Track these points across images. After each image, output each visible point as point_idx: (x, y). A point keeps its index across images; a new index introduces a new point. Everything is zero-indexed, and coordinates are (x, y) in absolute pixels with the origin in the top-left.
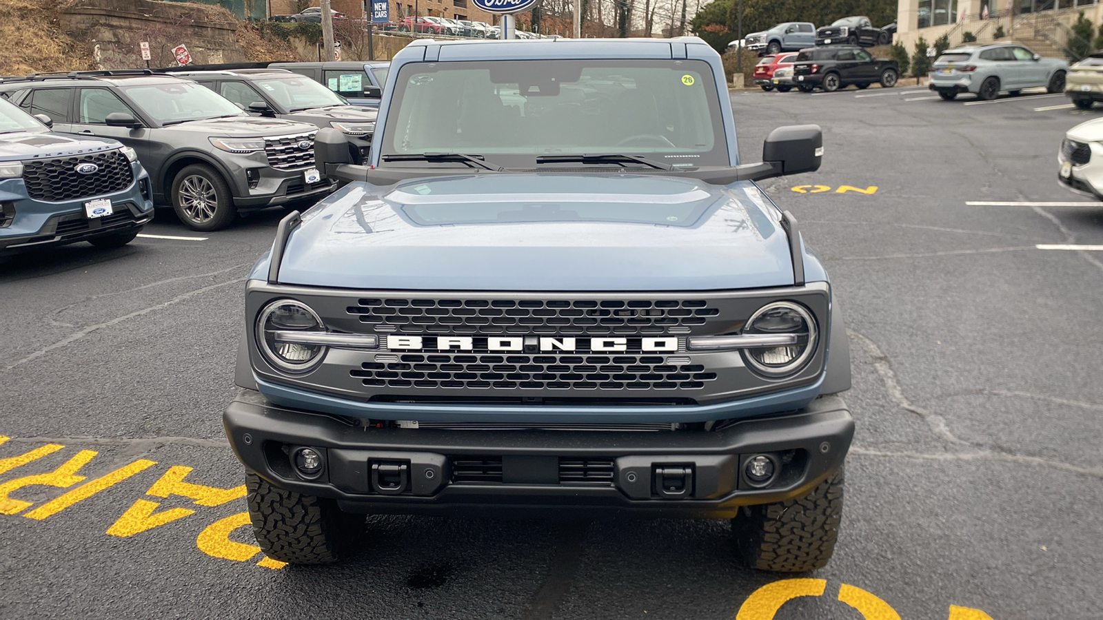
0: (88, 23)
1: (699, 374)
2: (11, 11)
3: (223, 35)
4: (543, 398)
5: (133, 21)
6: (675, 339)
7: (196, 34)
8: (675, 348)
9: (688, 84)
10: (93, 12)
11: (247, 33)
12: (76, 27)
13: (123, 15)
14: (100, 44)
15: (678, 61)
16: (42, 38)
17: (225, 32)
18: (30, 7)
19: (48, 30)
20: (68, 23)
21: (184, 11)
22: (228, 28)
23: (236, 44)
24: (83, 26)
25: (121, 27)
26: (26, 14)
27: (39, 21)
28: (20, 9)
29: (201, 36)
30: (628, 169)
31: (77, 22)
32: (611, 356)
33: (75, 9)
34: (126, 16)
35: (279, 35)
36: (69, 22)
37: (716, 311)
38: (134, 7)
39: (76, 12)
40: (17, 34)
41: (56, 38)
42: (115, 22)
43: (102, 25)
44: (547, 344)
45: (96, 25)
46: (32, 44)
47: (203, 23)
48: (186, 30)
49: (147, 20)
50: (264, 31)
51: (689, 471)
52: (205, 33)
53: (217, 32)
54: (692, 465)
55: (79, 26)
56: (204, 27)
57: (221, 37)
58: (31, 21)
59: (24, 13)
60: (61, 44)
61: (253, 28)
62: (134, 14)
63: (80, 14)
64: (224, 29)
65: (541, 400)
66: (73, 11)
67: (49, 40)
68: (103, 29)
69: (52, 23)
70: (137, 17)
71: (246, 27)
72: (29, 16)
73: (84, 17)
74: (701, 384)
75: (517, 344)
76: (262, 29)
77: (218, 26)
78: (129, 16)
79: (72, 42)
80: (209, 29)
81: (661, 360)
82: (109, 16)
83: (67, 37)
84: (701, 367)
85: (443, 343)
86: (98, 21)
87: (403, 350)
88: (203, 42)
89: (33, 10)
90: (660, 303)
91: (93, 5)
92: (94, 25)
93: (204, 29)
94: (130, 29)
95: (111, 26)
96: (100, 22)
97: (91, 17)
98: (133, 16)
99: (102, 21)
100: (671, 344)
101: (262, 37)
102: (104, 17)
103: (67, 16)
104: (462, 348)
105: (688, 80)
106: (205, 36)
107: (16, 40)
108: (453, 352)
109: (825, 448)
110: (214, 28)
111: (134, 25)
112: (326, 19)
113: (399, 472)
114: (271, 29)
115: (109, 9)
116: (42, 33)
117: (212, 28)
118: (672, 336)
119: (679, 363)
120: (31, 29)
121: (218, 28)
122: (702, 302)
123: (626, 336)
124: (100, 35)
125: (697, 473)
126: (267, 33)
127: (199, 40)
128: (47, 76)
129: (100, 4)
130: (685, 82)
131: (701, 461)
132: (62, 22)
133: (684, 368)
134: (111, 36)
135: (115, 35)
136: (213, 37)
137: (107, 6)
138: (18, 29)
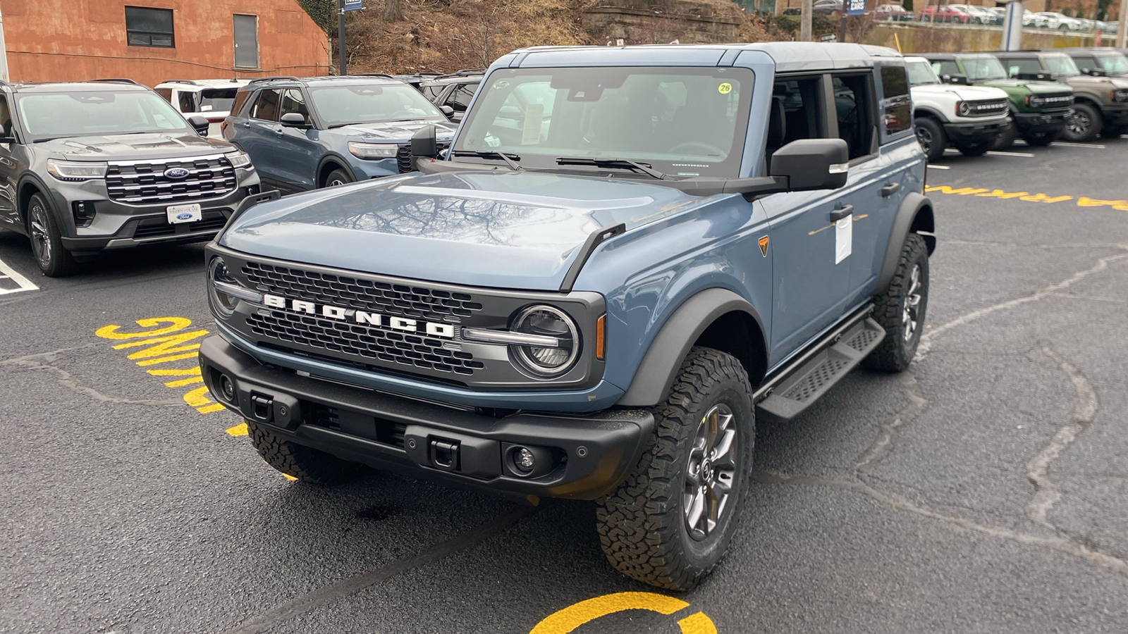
0: (605, 21)
1: (468, 362)
2: (545, 12)
3: (727, 29)
4: (367, 365)
5: (644, 18)
6: (451, 327)
7: (700, 29)
8: (451, 335)
9: (725, 92)
10: (610, 11)
11: (753, 27)
12: (596, 26)
13: (636, 13)
14: (612, 40)
15: (722, 69)
16: (565, 36)
17: (729, 27)
18: (560, 7)
19: (571, 29)
20: (589, 22)
21: (692, 7)
22: (732, 22)
23: (738, 38)
24: (600, 24)
25: (633, 24)
26: (556, 14)
27: (565, 20)
28: (552, 10)
29: (705, 31)
30: (615, 175)
31: (596, 20)
32: (404, 334)
33: (595, 9)
34: (639, 13)
35: (784, 28)
36: (590, 20)
37: (479, 306)
38: (647, 5)
39: (597, 11)
40: (546, 32)
41: (577, 35)
42: (628, 20)
43: (616, 23)
44: (361, 316)
45: (611, 22)
46: (557, 41)
47: (709, 18)
48: (691, 25)
49: (657, 16)
50: (770, 25)
51: (455, 447)
52: (709, 28)
53: (721, 27)
54: (457, 443)
55: (597, 24)
56: (709, 22)
57: (724, 32)
58: (560, 21)
59: (555, 13)
60: (580, 41)
61: (760, 22)
62: (646, 11)
63: (599, 13)
64: (728, 24)
65: (365, 366)
66: (594, 11)
67: (571, 38)
68: (616, 26)
69: (576, 21)
70: (648, 14)
71: (752, 21)
72: (558, 15)
73: (603, 15)
74: (471, 371)
75: (341, 313)
76: (768, 22)
77: (722, 21)
78: (641, 13)
79: (590, 39)
80: (714, 24)
81: (439, 344)
82: (623, 14)
83: (586, 34)
84: (470, 356)
85: (297, 305)
86: (613, 19)
87: (275, 308)
88: (706, 37)
89: (562, 10)
90: (436, 292)
91: (611, 4)
92: (609, 23)
93: (708, 24)
94: (641, 25)
95: (624, 23)
96: (616, 19)
97: (608, 15)
98: (645, 14)
99: (617, 19)
100: (448, 331)
101: (767, 31)
102: (619, 15)
103: (589, 15)
104: (307, 312)
105: (725, 88)
106: (709, 31)
107: (544, 38)
108: (303, 314)
109: (582, 452)
110: (718, 23)
111: (644, 22)
112: (806, 12)
113: (267, 404)
114: (778, 22)
115: (625, 7)
116: (566, 31)
117: (716, 23)
118: (449, 324)
119: (453, 349)
120: (558, 28)
121: (723, 23)
122: (467, 296)
123: (417, 319)
124: (613, 32)
125: (461, 450)
126: (773, 27)
127: (702, 35)
128: (471, 72)
129: (618, 3)
130: (722, 90)
131: (466, 441)
132: (584, 21)
133: (456, 354)
134: (623, 33)
135: (626, 32)
136: (716, 32)
137: (623, 5)
138: (548, 28)
